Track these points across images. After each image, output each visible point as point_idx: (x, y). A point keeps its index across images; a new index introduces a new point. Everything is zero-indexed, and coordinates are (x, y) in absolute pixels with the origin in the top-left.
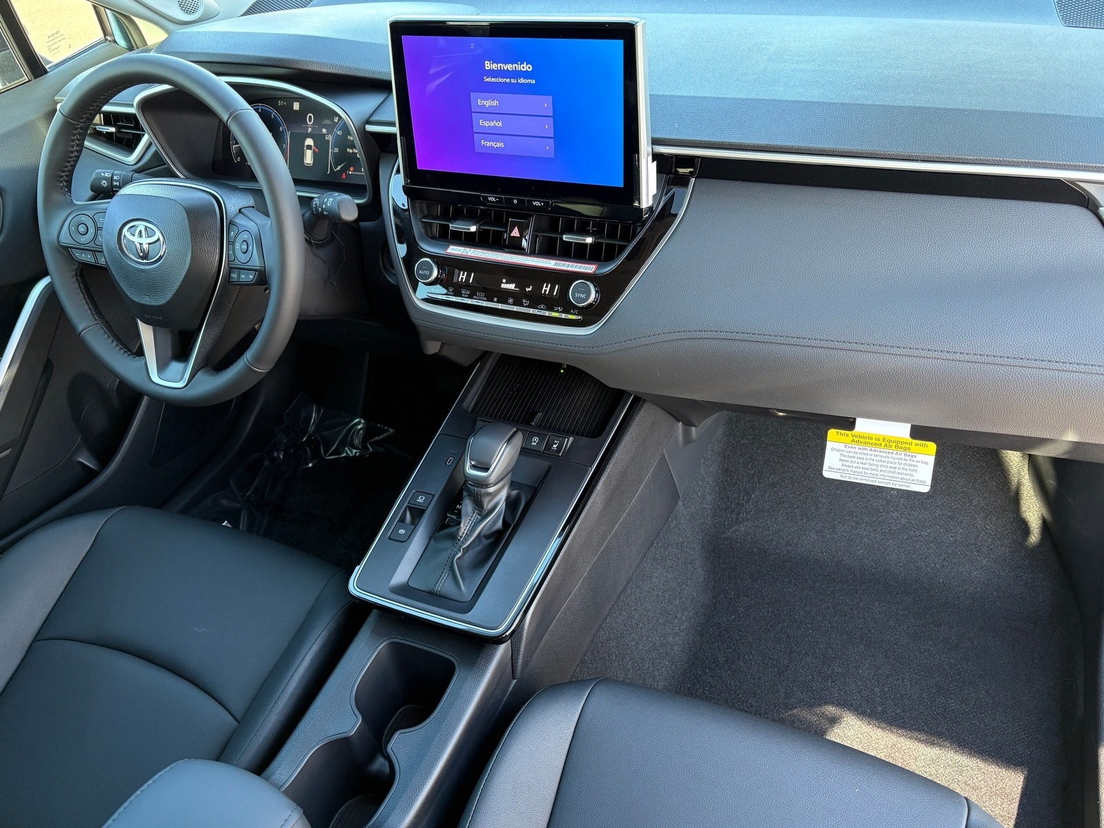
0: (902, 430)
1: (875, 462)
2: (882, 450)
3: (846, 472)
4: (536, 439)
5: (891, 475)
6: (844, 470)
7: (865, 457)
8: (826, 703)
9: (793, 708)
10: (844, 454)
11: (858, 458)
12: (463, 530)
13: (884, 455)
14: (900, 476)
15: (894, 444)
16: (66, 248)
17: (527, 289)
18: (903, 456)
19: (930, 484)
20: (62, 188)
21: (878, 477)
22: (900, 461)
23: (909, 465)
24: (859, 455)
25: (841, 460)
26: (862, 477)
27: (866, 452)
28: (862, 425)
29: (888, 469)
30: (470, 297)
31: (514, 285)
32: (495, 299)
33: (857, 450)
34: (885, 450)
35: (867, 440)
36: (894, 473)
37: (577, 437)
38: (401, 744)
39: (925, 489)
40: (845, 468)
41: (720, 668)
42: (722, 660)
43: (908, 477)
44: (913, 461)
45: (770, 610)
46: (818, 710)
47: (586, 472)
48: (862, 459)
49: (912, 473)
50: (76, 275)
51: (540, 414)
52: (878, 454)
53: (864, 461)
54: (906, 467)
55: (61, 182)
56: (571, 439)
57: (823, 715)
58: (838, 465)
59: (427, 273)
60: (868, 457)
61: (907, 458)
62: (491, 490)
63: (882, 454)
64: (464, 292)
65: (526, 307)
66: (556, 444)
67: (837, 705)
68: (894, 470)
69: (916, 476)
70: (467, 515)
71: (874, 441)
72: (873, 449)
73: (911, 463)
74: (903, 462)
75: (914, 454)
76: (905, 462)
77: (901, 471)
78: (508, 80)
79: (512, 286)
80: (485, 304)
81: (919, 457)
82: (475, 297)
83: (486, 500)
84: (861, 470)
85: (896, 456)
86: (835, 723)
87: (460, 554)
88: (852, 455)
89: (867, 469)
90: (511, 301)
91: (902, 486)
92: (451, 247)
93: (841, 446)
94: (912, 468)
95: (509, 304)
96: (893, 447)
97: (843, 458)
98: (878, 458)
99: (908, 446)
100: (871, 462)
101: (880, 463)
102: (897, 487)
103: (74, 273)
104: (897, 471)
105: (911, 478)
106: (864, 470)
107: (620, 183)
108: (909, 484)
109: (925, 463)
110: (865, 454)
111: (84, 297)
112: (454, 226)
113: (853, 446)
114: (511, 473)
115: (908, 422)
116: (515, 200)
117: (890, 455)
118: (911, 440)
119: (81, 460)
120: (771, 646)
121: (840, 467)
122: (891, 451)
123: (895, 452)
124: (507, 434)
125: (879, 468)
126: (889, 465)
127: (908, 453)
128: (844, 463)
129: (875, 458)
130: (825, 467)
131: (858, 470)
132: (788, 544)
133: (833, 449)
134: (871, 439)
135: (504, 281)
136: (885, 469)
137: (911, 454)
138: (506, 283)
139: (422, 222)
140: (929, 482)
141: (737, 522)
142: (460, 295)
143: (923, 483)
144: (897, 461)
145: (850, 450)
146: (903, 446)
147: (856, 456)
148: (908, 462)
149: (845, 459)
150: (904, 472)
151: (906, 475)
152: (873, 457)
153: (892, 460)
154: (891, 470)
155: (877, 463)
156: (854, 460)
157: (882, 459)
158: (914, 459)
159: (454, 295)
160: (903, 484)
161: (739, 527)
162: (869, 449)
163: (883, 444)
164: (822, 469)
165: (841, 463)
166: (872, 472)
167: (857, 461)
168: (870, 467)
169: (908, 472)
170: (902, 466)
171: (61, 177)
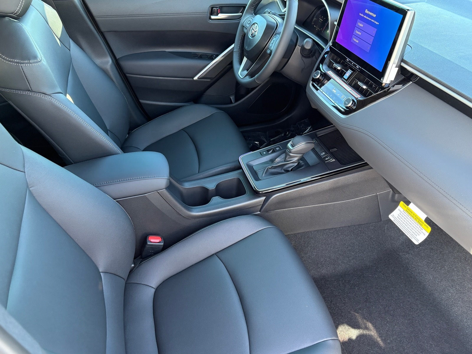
0: (423, 216)
1: (408, 223)
2: (413, 220)
3: (397, 220)
4: (324, 153)
5: (410, 231)
6: (396, 219)
7: (407, 219)
8: (371, 322)
9: (358, 313)
10: (401, 214)
11: (404, 218)
12: (276, 161)
13: (413, 222)
14: (412, 233)
15: (418, 220)
16: (243, 26)
18: (418, 227)
19: (420, 243)
20: (252, 9)
21: (405, 228)
22: (417, 228)
23: (418, 231)
24: (405, 217)
25: (399, 215)
26: (400, 225)
27: (408, 217)
28: (412, 206)
29: (411, 228)
33: (406, 215)
34: (414, 221)
35: (410, 212)
36: (411, 231)
37: (337, 161)
38: (216, 200)
39: (417, 243)
40: (398, 218)
41: (348, 284)
42: (352, 282)
43: (414, 235)
44: (421, 231)
45: (386, 284)
46: (365, 321)
47: (327, 171)
48: (405, 219)
49: (417, 235)
50: (242, 36)
51: (336, 149)
52: (411, 220)
53: (405, 220)
54: (417, 231)
55: (253, 7)
56: (334, 160)
57: (365, 324)
58: (396, 216)
59: (316, 75)
60: (408, 220)
61: (419, 228)
62: (291, 154)
63: (412, 221)
66: (328, 158)
67: (374, 326)
68: (412, 230)
69: (418, 237)
70: (281, 158)
71: (412, 214)
72: (411, 218)
73: (420, 231)
74: (417, 229)
75: (422, 228)
76: (418, 230)
77: (414, 232)
78: (370, 19)
81: (424, 231)
83: (288, 157)
84: (402, 222)
85: (417, 225)
86: (367, 329)
87: (270, 167)
88: (403, 215)
89: (404, 223)
91: (410, 236)
92: (330, 71)
93: (402, 210)
94: (419, 233)
96: (417, 221)
97: (400, 215)
98: (411, 222)
99: (422, 224)
100: (407, 222)
101: (410, 224)
102: (408, 236)
103: (242, 35)
104: (413, 231)
105: (415, 236)
106: (403, 223)
107: (381, 70)
108: (412, 238)
109: (424, 234)
110: (407, 218)
111: (240, 43)
112: (335, 65)
113: (406, 212)
114: (302, 155)
115: (426, 215)
116: (353, 63)
117: (415, 224)
118: (424, 222)
119: (231, 98)
120: (372, 293)
121: (396, 217)
122: (416, 222)
123: (417, 223)
124: (309, 141)
125: (408, 226)
126: (412, 227)
127: (421, 227)
128: (399, 216)
129: (410, 222)
130: (392, 214)
131: (401, 222)
132: (419, 273)
133: (399, 210)
134: (412, 213)
136: (409, 227)
137: (421, 228)
139: (330, 61)
140: (420, 242)
141: (407, 252)
143: (417, 240)
144: (416, 227)
145: (404, 213)
146: (421, 223)
147: (404, 217)
148: (419, 230)
149: (400, 216)
150: (415, 233)
151: (415, 234)
152: (409, 221)
153: (414, 226)
154: (411, 229)
155: (409, 224)
156: (402, 217)
157: (412, 223)
158: (421, 230)
160: (411, 236)
161: (406, 254)
162: (410, 217)
163: (415, 218)
164: (390, 214)
165: (398, 216)
166: (405, 226)
167: (403, 218)
168: (406, 223)
169: (416, 234)
170: (416, 230)
171: (253, 5)
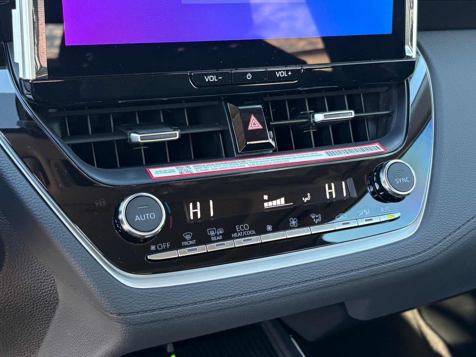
17: (305, 200)
30: (227, 237)
31: (283, 199)
32: (269, 228)
59: (152, 215)
64: (212, 233)
65: (319, 223)
79: (281, 202)
80: (255, 240)
82: (235, 235)
90: (294, 222)
95: (294, 228)
107: (388, 30)
116: (249, 74)
135: (266, 197)
138: (270, 199)
142: (207, 240)
159: (198, 244)
